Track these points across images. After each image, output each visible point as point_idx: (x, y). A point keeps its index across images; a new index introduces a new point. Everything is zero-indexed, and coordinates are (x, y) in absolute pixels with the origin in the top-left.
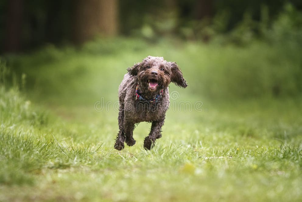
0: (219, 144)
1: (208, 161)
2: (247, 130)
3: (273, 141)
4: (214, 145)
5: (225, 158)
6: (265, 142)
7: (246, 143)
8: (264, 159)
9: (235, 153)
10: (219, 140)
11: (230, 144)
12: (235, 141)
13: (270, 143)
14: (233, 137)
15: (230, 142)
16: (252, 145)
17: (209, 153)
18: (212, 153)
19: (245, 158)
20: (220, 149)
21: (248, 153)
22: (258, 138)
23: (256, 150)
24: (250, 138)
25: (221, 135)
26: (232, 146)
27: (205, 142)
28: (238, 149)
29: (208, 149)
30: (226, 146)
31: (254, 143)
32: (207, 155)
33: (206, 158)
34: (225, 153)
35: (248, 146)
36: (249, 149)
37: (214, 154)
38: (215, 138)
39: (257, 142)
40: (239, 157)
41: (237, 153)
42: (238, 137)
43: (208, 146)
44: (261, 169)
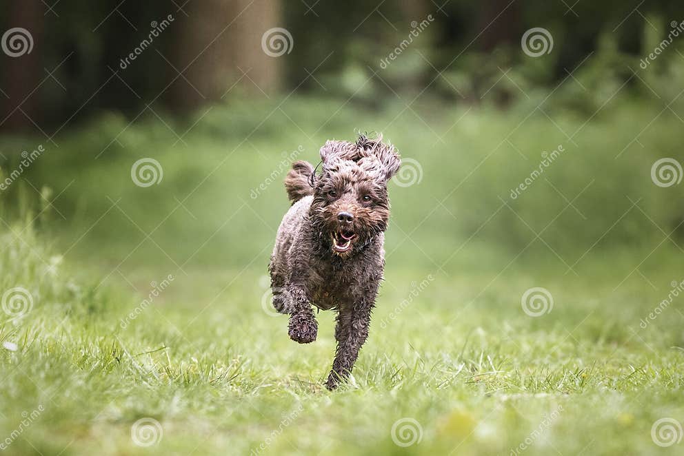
0: (537, 361)
1: (508, 404)
2: (607, 327)
3: (670, 354)
4: (523, 365)
5: (552, 396)
6: (651, 356)
7: (604, 360)
8: (649, 400)
9: (577, 384)
10: (537, 351)
11: (565, 363)
12: (577, 355)
13: (664, 359)
14: (571, 345)
15: (563, 358)
16: (620, 366)
17: (510, 385)
18: (518, 385)
19: (602, 399)
20: (541, 375)
21: (609, 385)
22: (633, 346)
23: (630, 377)
24: (614, 346)
25: (541, 339)
26: (569, 366)
27: (501, 357)
28: (584, 374)
29: (509, 375)
30: (553, 368)
31: (625, 359)
32: (507, 389)
33: (505, 398)
34: (551, 383)
35: (609, 368)
36: (613, 373)
37: (524, 387)
38: (526, 348)
39: (631, 357)
40: (588, 395)
41: (581, 385)
42: (584, 344)
43: (510, 365)
44: (641, 424)
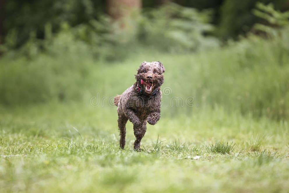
0: (15, 144)
1: (6, 159)
2: (38, 131)
3: (61, 139)
4: (10, 145)
5: (21, 155)
6: (54, 141)
7: (38, 142)
8: (55, 156)
9: (29, 151)
10: (15, 140)
11: (25, 144)
12: (29, 141)
13: (59, 141)
14: (26, 138)
15: (24, 142)
16: (44, 144)
17: (6, 152)
18: (9, 152)
19: (38, 155)
20: (16, 148)
21: (40, 151)
22: (47, 137)
23: (47, 148)
24: (41, 138)
25: (16, 136)
26: (26, 145)
27: (3, 142)
28: (31, 148)
29: (6, 148)
30: (20, 145)
31: (45, 142)
32: (5, 154)
33: (5, 156)
34: (20, 151)
35: (40, 145)
36: (41, 147)
37: (11, 153)
38: (11, 139)
39: (47, 141)
40: (33, 155)
41: (31, 151)
42: (31, 137)
43: (6, 145)
44: (52, 164)
